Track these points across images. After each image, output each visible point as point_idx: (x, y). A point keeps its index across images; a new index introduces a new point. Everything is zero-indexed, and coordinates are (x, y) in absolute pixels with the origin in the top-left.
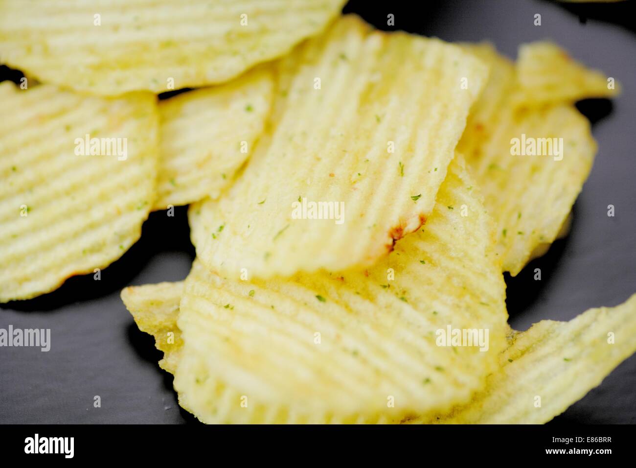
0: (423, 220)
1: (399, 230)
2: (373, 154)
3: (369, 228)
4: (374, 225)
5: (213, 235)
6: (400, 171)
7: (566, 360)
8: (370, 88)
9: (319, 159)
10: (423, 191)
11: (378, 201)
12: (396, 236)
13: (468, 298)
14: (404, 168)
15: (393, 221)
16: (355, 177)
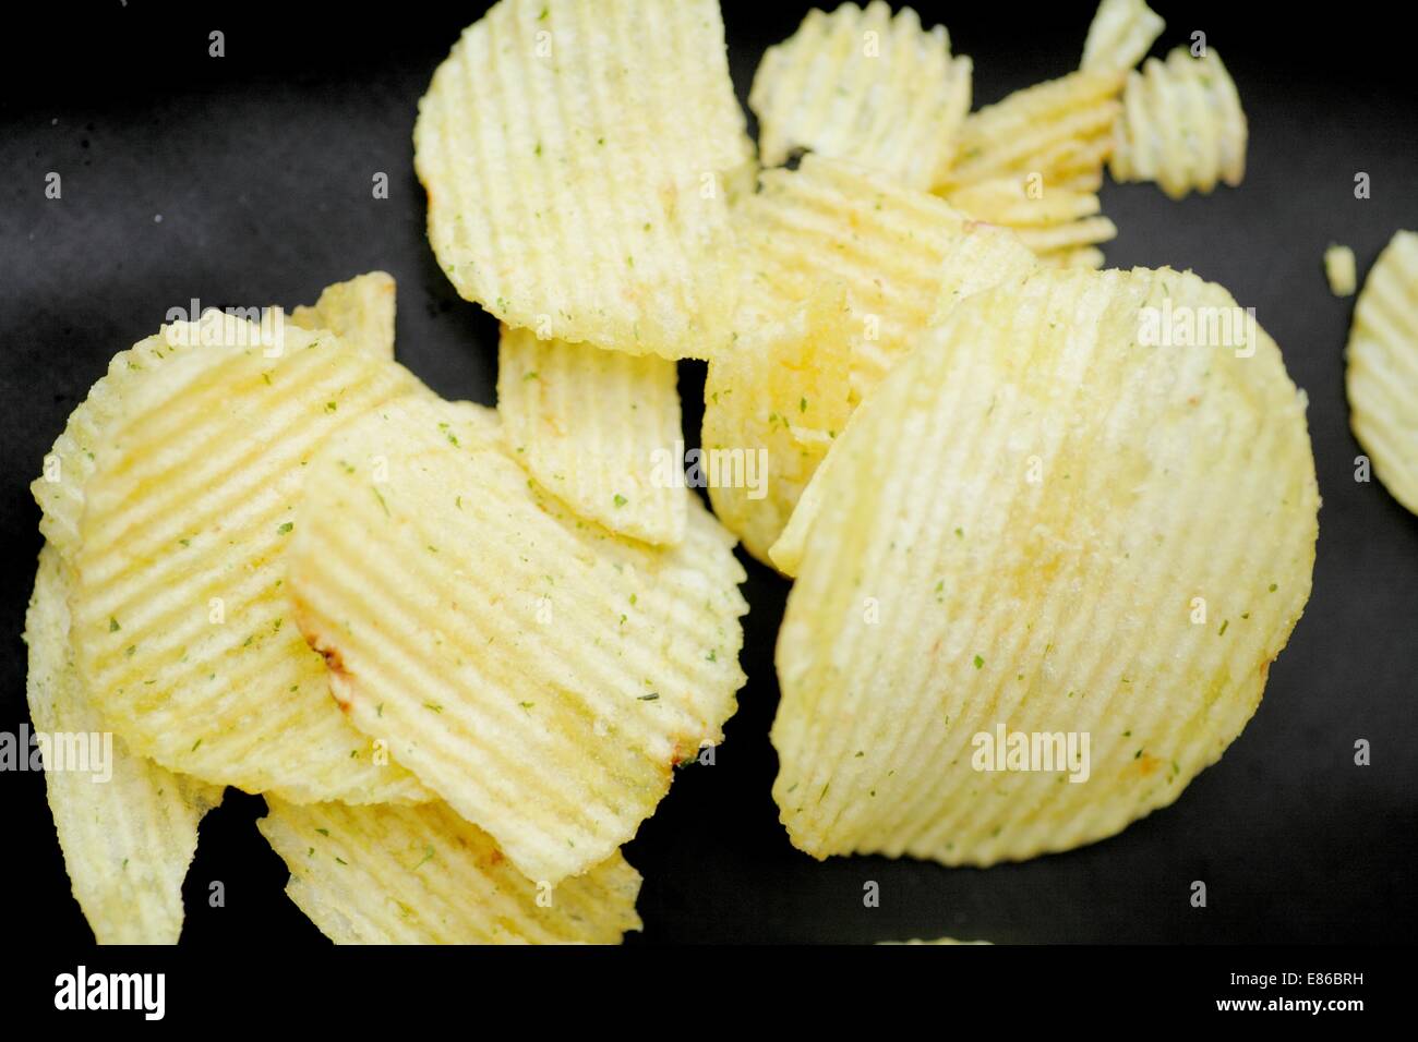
0: (344, 707)
1: (339, 668)
2: (470, 676)
3: (347, 624)
4: (349, 633)
5: (447, 426)
6: (432, 705)
7: (126, 861)
8: (588, 715)
9: (493, 602)
10: (386, 722)
11: (390, 653)
12: (333, 661)
13: (215, 726)
14: (434, 712)
15: (352, 663)
16: (440, 636)
